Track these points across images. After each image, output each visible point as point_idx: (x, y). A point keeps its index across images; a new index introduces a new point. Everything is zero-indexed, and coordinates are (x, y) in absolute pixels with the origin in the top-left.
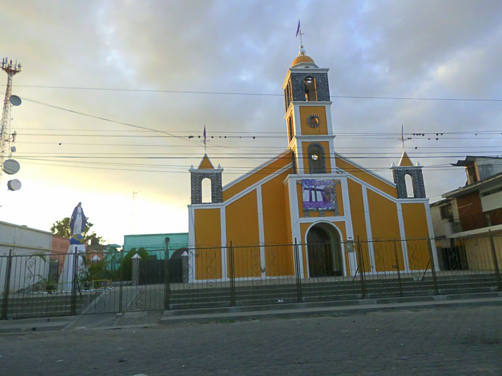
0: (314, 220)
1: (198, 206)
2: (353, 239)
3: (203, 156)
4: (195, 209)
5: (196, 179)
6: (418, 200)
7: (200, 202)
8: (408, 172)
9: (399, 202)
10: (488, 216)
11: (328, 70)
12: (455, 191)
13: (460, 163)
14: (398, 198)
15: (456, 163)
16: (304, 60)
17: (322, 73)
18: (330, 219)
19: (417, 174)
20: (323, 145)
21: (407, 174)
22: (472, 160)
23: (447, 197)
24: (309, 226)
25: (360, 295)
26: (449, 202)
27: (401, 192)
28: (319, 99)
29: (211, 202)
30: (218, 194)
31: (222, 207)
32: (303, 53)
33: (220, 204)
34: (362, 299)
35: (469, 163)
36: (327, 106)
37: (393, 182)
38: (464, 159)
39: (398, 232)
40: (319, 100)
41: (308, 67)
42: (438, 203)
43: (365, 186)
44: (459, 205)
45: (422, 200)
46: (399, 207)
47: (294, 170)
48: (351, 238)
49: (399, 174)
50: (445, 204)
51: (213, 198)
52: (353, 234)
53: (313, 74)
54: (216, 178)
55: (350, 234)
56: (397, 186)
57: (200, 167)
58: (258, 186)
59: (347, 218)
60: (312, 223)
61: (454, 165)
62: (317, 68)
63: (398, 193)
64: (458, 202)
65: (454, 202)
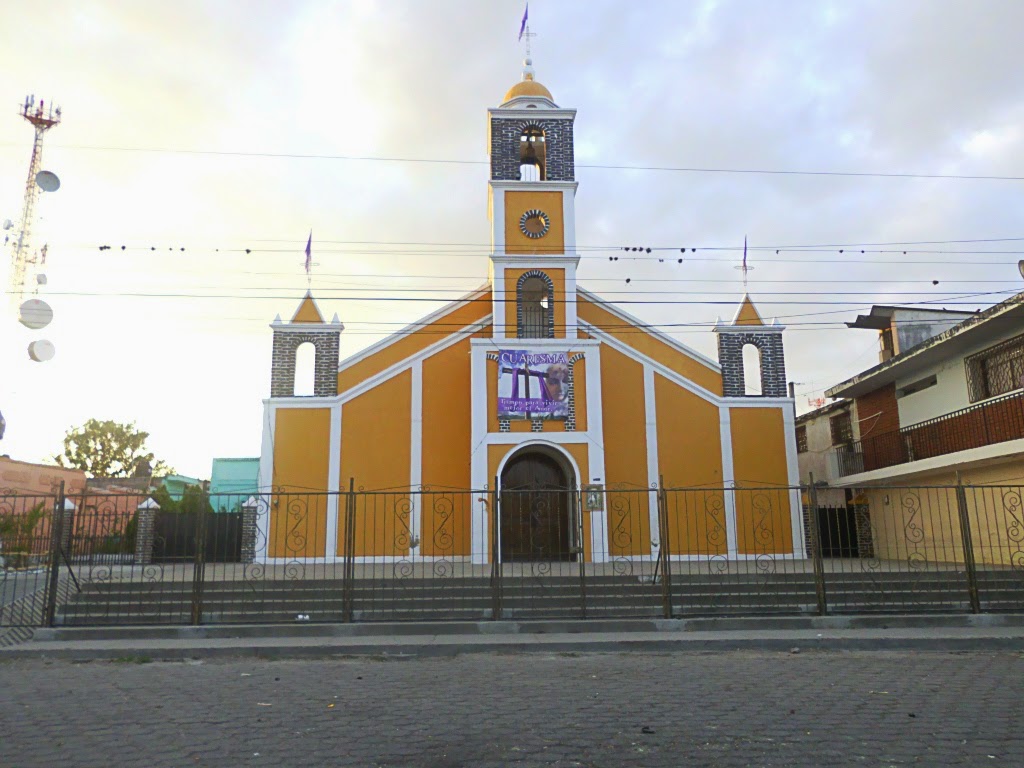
0: (521, 439)
1: (285, 403)
2: (603, 482)
3: (303, 294)
4: (277, 409)
5: (285, 344)
6: (771, 402)
7: (290, 394)
8: (749, 339)
9: (725, 405)
10: (909, 442)
11: (573, 113)
12: (845, 383)
13: (862, 323)
14: (725, 396)
15: (854, 321)
16: (530, 90)
17: (561, 120)
18: (555, 438)
19: (771, 345)
20: (549, 275)
21: (748, 342)
22: (885, 314)
23: (835, 397)
24: (507, 452)
25: (488, 611)
26: (846, 408)
27: (731, 382)
28: (550, 175)
29: (313, 394)
30: (329, 377)
31: (335, 405)
32: (529, 76)
33: (330, 398)
34: (491, 619)
35: (878, 319)
36: (567, 193)
37: (716, 360)
38: (867, 313)
39: (719, 471)
40: (549, 179)
41: (534, 106)
42: (826, 410)
43: (651, 368)
44: (861, 416)
45: (776, 402)
46: (725, 416)
47: (487, 332)
48: (599, 480)
49: (731, 347)
50: (840, 412)
51: (317, 385)
52: (603, 472)
53: (541, 121)
54: (328, 343)
55: (597, 471)
56: (723, 370)
57: (295, 320)
58: (415, 363)
59: (593, 436)
60: (515, 445)
61: (851, 325)
62: (555, 109)
63: (724, 385)
64: (859, 408)
65: (854, 407)
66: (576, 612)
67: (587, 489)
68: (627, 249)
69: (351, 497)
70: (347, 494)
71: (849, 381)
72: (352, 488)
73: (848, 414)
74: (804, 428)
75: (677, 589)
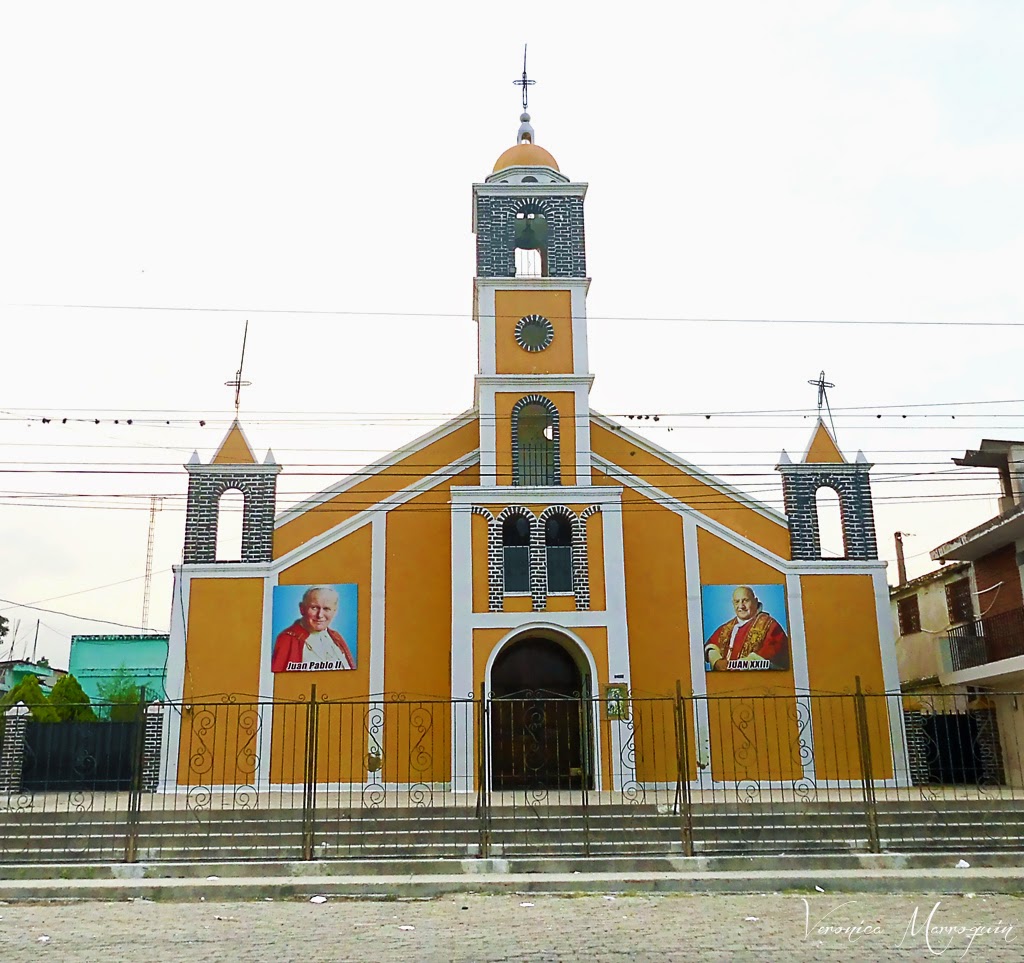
0: (517, 621)
1: (204, 571)
2: (627, 680)
4: (192, 579)
5: (203, 493)
6: (857, 568)
7: (210, 558)
8: (826, 480)
9: (793, 571)
11: (584, 187)
12: (952, 542)
13: (972, 459)
14: (793, 559)
15: (962, 456)
16: (526, 156)
17: (569, 197)
18: (563, 620)
19: (855, 487)
20: (554, 401)
21: (823, 485)
22: (1001, 450)
23: (942, 559)
25: (473, 847)
26: (964, 573)
27: (801, 538)
28: (553, 270)
29: (239, 557)
30: (261, 539)
31: (269, 573)
32: (526, 136)
33: (264, 564)
34: (477, 857)
35: (991, 455)
36: (577, 292)
37: (783, 511)
38: (978, 447)
40: (553, 275)
41: (535, 180)
43: (692, 522)
44: (980, 586)
45: (864, 567)
46: (794, 586)
47: (471, 476)
48: (622, 676)
49: (800, 486)
50: (957, 578)
51: (246, 546)
52: (628, 667)
53: (541, 198)
54: (260, 489)
55: (619, 664)
56: (789, 523)
57: (218, 458)
58: (376, 518)
59: (614, 618)
60: (511, 630)
61: (958, 462)
62: (564, 183)
63: (792, 544)
64: (977, 574)
65: (971, 573)
66: (577, 848)
67: (607, 688)
68: (631, 417)
69: (313, 707)
70: (308, 703)
71: (956, 540)
72: (313, 696)
73: (966, 581)
74: (914, 599)
75: (701, 821)
